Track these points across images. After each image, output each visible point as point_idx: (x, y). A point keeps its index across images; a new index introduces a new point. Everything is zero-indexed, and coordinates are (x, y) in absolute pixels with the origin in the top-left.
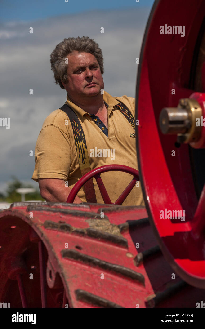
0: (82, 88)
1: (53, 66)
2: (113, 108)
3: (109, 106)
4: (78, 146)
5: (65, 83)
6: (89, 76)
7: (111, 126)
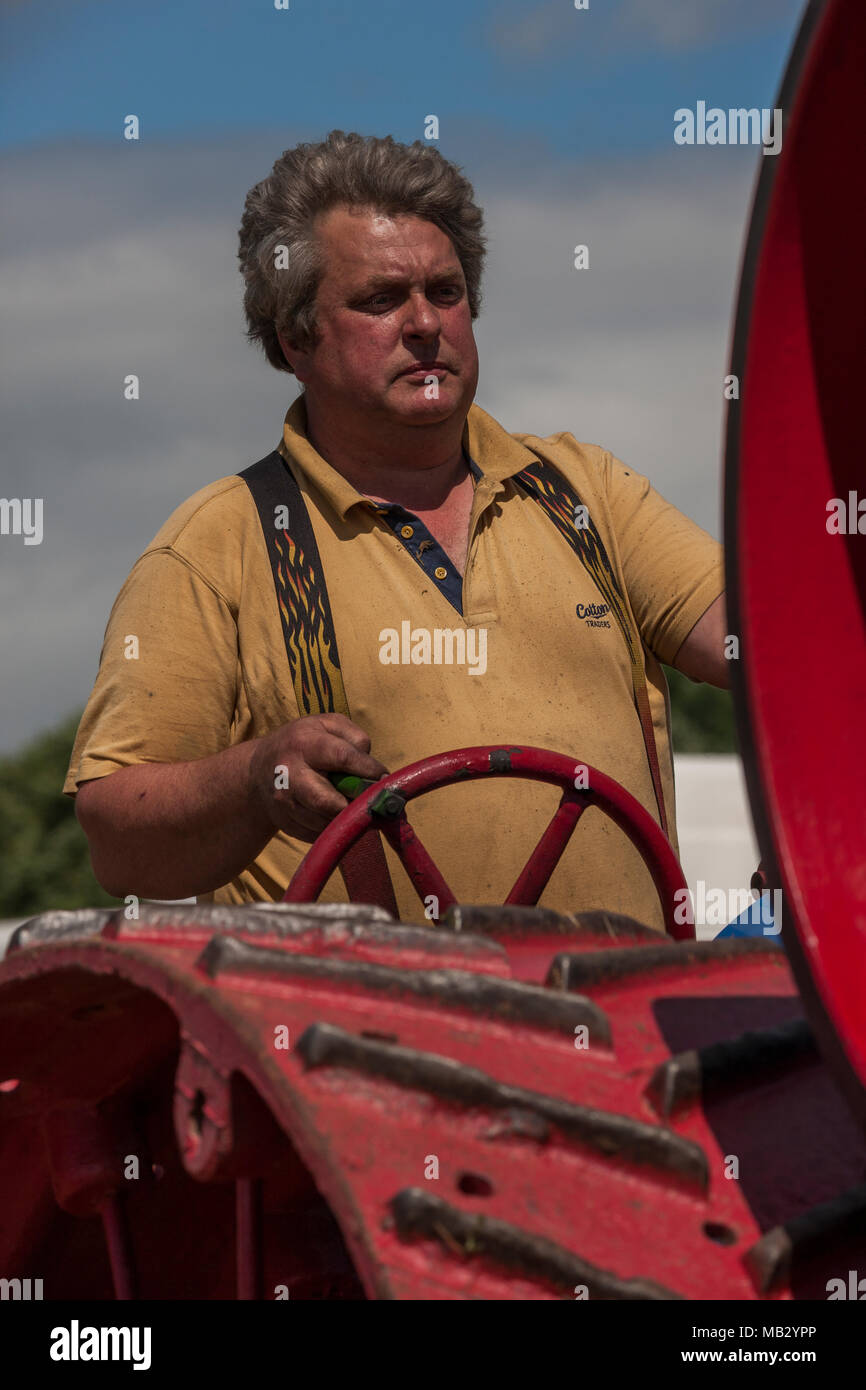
0: (381, 383)
1: (247, 257)
2: (501, 489)
3: (483, 474)
4: (298, 656)
5: (294, 345)
6: (424, 331)
7: (479, 566)
